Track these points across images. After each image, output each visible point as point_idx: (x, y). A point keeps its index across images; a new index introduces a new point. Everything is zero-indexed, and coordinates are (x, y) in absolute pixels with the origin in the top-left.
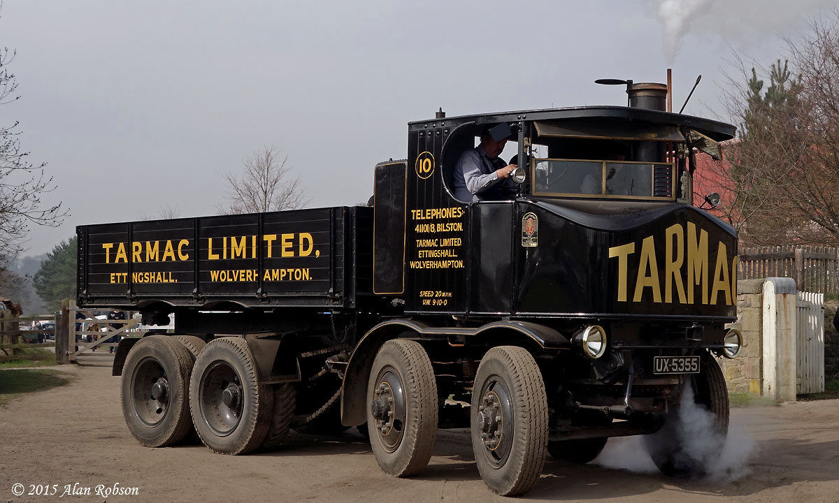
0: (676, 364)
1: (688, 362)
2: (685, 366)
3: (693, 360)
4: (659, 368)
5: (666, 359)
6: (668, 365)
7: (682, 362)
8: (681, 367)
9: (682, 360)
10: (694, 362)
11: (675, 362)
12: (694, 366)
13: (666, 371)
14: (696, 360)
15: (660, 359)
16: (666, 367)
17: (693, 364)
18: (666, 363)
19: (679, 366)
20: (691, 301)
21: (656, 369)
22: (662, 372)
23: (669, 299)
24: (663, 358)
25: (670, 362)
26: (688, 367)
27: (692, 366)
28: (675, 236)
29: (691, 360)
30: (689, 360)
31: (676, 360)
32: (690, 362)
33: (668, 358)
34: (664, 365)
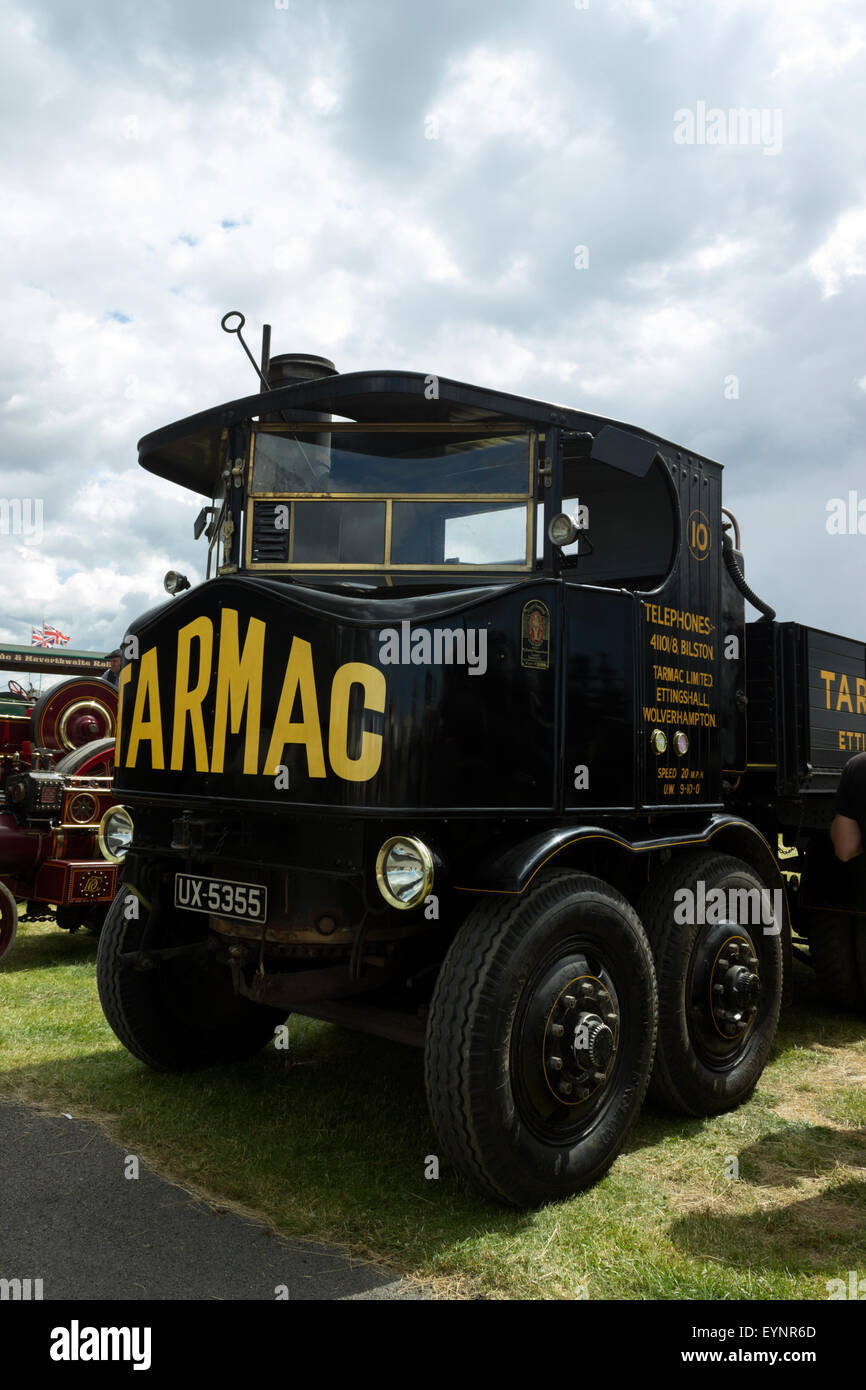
0: (216, 895)
1: (241, 894)
2: (235, 903)
3: (253, 892)
4: (184, 896)
5: (197, 881)
6: (200, 894)
7: (228, 893)
8: (227, 904)
9: (229, 888)
10: (254, 897)
11: (214, 890)
12: (254, 907)
13: (196, 906)
14: (257, 893)
15: (185, 879)
16: (196, 897)
17: (252, 901)
18: (197, 890)
19: (223, 900)
20: (218, 767)
21: (178, 897)
22: (189, 905)
23: (177, 764)
24: (191, 879)
25: (205, 889)
26: (240, 905)
27: (249, 905)
28: (195, 643)
29: (248, 892)
30: (244, 891)
31: (217, 886)
32: (246, 896)
33: (201, 880)
34: (192, 893)
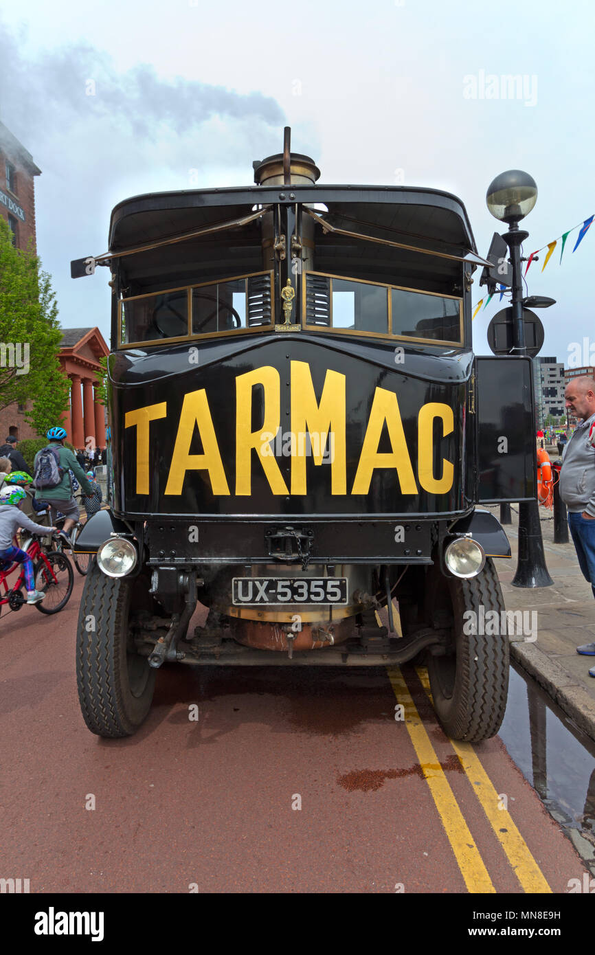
0: (287, 590)
1: (317, 586)
2: (310, 593)
3: (331, 583)
4: (245, 594)
5: (263, 581)
6: (266, 591)
7: (301, 587)
8: (301, 595)
9: (303, 583)
10: (333, 586)
11: (284, 587)
12: (334, 594)
13: (260, 601)
14: (337, 583)
15: (245, 581)
16: (262, 593)
17: (331, 590)
18: (262, 589)
19: (296, 593)
20: (299, 490)
21: (236, 594)
22: (251, 601)
24: (253, 581)
25: (272, 587)
26: (317, 594)
27: (327, 593)
28: (258, 394)
29: (325, 584)
30: (321, 583)
31: (287, 583)
32: (324, 587)
33: (266, 580)
34: (256, 592)
